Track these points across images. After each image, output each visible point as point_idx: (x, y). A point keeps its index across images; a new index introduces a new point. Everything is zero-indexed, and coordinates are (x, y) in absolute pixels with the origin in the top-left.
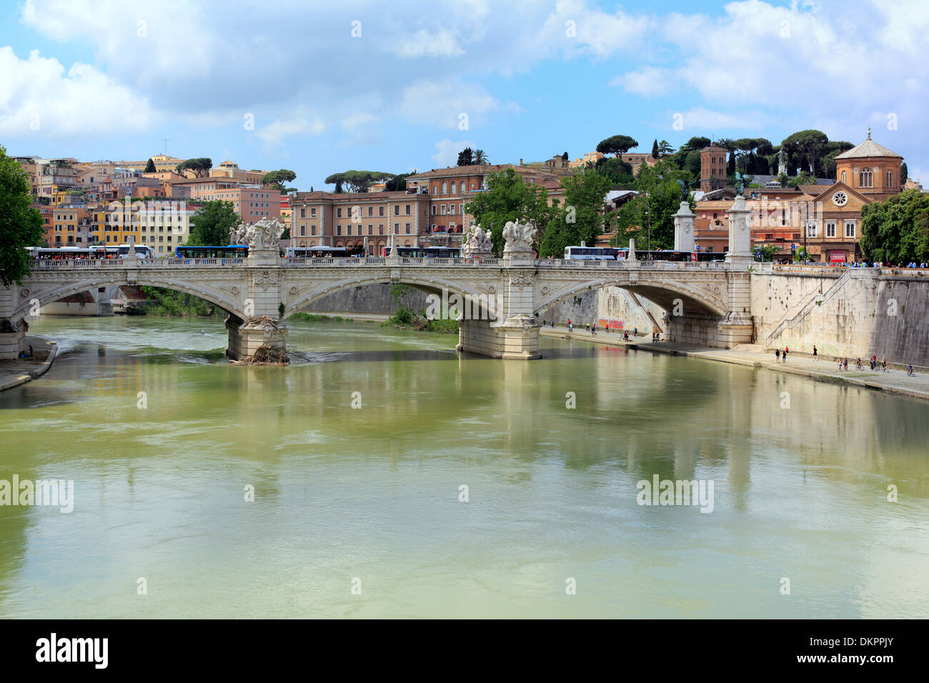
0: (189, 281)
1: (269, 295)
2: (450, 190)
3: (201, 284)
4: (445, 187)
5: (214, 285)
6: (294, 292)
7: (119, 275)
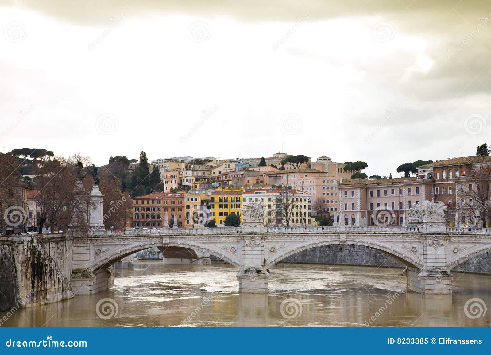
0: (203, 243)
1: (255, 252)
2: (448, 175)
3: (211, 245)
4: (444, 173)
5: (220, 246)
6: (273, 251)
7: (157, 240)
